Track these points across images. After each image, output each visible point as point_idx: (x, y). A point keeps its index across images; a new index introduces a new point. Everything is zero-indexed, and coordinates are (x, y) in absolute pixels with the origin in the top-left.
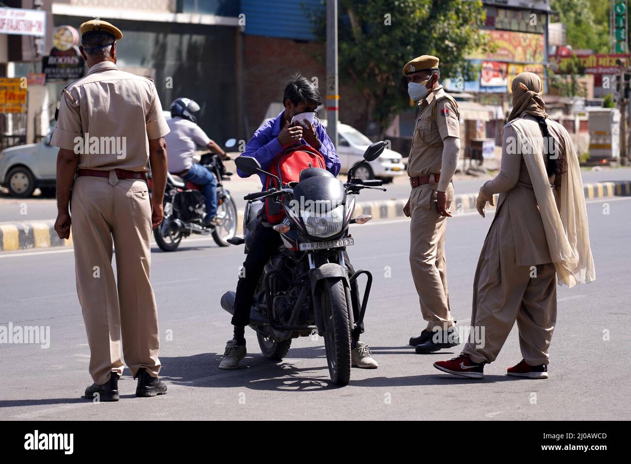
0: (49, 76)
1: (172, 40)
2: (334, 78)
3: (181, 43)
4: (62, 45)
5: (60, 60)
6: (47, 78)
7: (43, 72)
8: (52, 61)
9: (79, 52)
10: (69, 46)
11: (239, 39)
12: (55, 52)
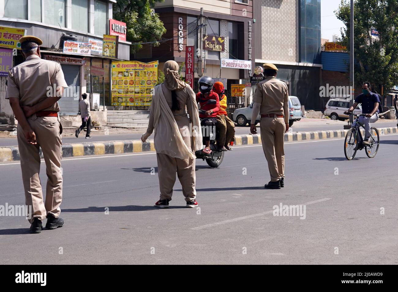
0: (253, 84)
1: (297, 71)
2: (353, 82)
3: (300, 72)
4: (257, 73)
5: (257, 78)
6: (252, 84)
7: (251, 82)
8: (254, 78)
9: (263, 75)
10: (260, 73)
11: (321, 71)
12: (255, 75)
